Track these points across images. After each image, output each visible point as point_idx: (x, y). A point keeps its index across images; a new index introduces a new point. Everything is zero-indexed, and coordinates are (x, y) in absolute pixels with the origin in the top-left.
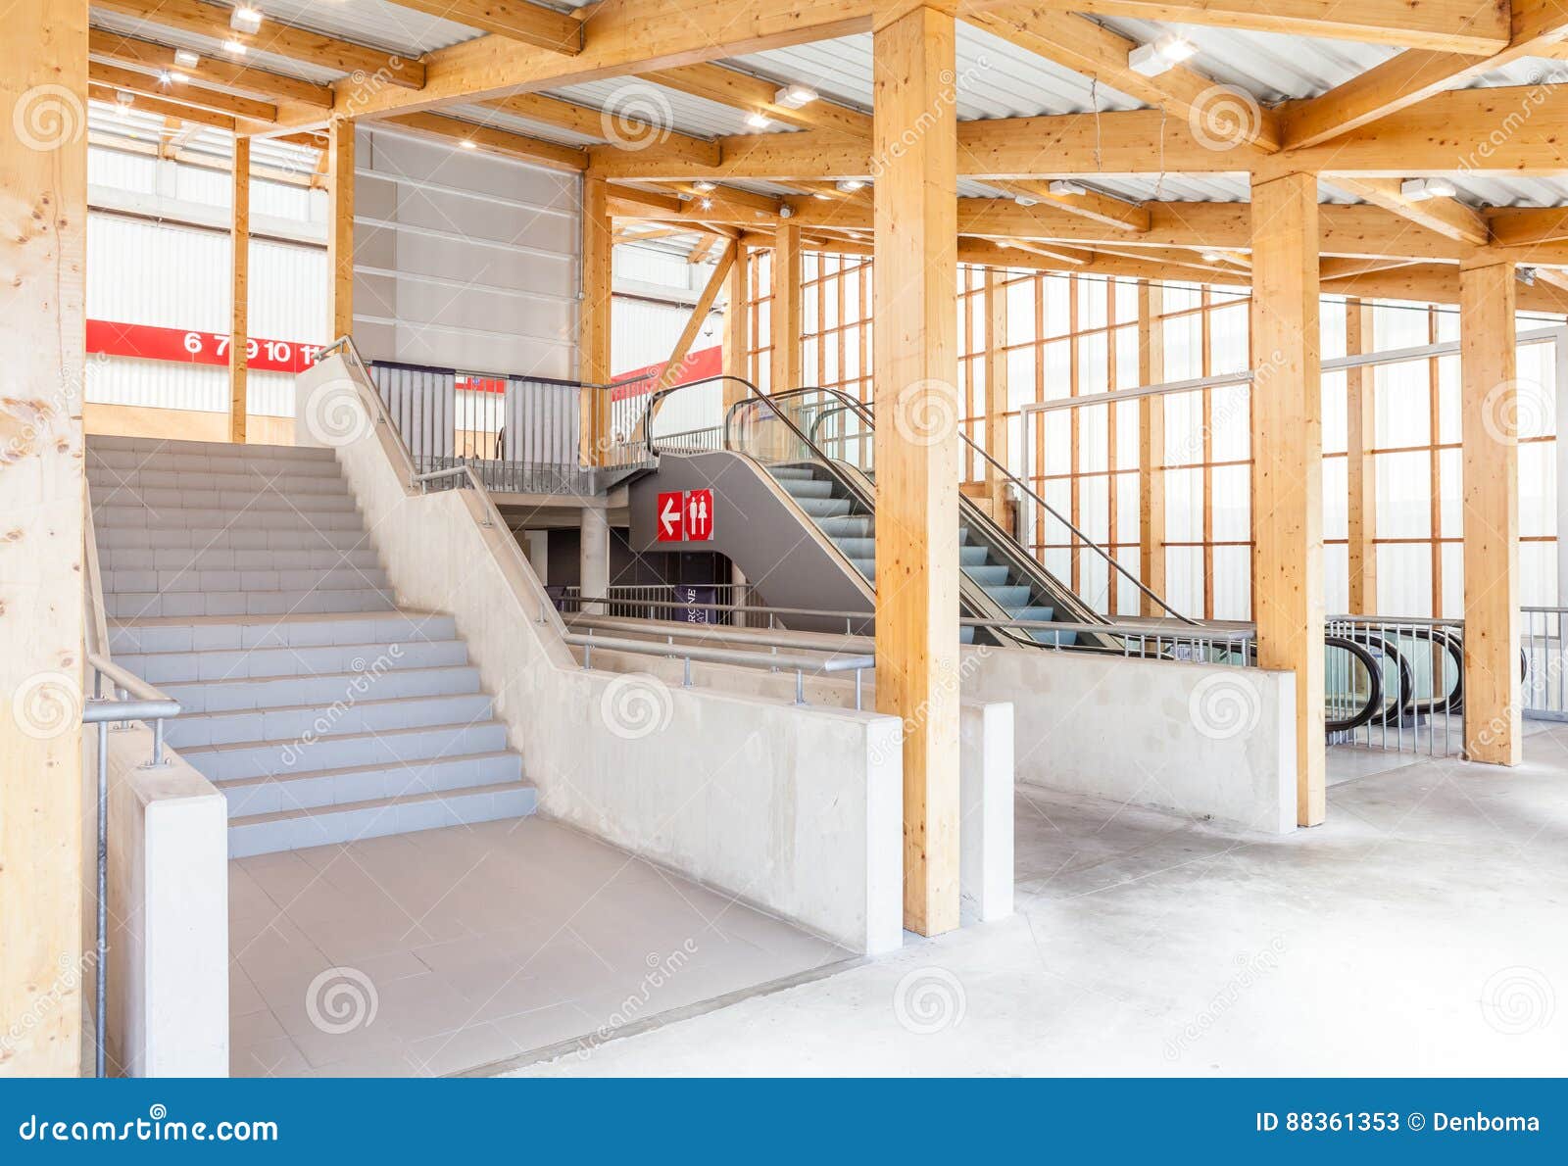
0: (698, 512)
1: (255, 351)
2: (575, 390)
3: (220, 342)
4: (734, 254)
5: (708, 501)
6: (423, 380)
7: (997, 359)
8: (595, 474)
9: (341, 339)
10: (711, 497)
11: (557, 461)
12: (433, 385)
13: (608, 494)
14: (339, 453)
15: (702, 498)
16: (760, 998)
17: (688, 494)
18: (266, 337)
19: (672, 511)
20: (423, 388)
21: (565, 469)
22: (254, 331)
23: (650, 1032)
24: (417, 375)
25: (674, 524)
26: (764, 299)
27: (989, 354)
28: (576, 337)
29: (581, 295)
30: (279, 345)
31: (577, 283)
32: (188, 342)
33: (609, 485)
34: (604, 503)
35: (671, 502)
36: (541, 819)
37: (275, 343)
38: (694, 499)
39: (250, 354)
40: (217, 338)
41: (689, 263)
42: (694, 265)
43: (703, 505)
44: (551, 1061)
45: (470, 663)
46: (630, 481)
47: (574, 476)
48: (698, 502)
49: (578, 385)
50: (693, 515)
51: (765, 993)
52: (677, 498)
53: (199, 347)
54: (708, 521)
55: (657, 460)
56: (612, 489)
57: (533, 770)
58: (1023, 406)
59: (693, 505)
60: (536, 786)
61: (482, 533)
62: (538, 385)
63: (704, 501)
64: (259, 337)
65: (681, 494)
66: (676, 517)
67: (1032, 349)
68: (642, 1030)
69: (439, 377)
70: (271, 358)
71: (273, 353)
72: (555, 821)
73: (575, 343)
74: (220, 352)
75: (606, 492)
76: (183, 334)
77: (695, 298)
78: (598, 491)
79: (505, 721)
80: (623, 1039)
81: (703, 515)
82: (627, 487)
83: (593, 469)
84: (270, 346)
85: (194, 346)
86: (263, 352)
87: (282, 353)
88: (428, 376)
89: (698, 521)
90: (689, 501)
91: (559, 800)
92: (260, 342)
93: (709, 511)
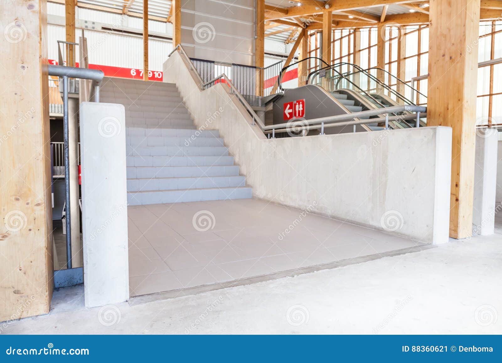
0: (299, 108)
1: (151, 75)
2: (254, 69)
3: (141, 72)
4: (304, 34)
5: (303, 104)
6: (204, 65)
7: (401, 62)
8: (261, 99)
9: (177, 46)
10: (304, 102)
11: (248, 94)
12: (207, 67)
13: (265, 106)
14: (177, 85)
15: (301, 103)
16: (389, 258)
17: (295, 102)
18: (154, 70)
19: (289, 109)
20: (204, 68)
21: (251, 97)
22: (150, 68)
23: (340, 268)
24: (202, 63)
25: (289, 113)
26: (313, 51)
27: (399, 61)
28: (254, 51)
29: (256, 37)
30: (158, 73)
31: (254, 33)
32: (132, 72)
33: (266, 102)
34: (264, 109)
35: (289, 106)
36: (254, 199)
37: (157, 72)
38: (297, 103)
39: (150, 75)
40: (140, 71)
41: (285, 44)
42: (287, 45)
43: (301, 105)
44: (294, 277)
45: (225, 145)
46: (273, 101)
47: (254, 99)
48: (299, 104)
49: (255, 67)
50: (297, 110)
51: (392, 256)
52: (291, 104)
53: (135, 74)
54: (303, 111)
55: (283, 92)
56: (267, 104)
57: (250, 182)
58: (412, 78)
59: (297, 106)
60: (251, 187)
61: (229, 96)
62: (242, 67)
63: (302, 104)
64: (152, 70)
65: (292, 103)
66: (291, 111)
67: (417, 57)
68: (336, 267)
69: (209, 64)
70: (156, 77)
71: (156, 76)
72: (260, 200)
73: (254, 55)
74: (141, 75)
75: (264, 105)
76: (130, 70)
77: (288, 54)
78: (262, 105)
79: (239, 165)
80: (327, 270)
81: (301, 109)
82: (272, 103)
83: (260, 97)
84: (155, 73)
85: (133, 73)
86: (154, 75)
87: (159, 75)
88: (205, 63)
89: (299, 111)
90: (295, 105)
91: (261, 192)
92: (153, 72)
93: (303, 107)
